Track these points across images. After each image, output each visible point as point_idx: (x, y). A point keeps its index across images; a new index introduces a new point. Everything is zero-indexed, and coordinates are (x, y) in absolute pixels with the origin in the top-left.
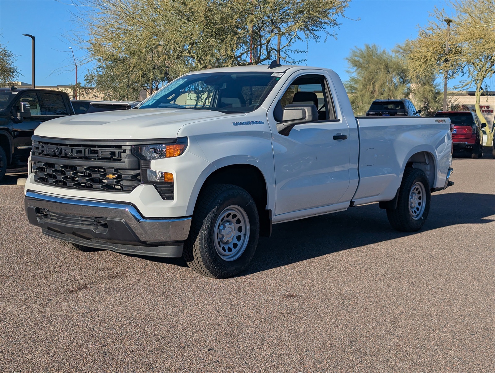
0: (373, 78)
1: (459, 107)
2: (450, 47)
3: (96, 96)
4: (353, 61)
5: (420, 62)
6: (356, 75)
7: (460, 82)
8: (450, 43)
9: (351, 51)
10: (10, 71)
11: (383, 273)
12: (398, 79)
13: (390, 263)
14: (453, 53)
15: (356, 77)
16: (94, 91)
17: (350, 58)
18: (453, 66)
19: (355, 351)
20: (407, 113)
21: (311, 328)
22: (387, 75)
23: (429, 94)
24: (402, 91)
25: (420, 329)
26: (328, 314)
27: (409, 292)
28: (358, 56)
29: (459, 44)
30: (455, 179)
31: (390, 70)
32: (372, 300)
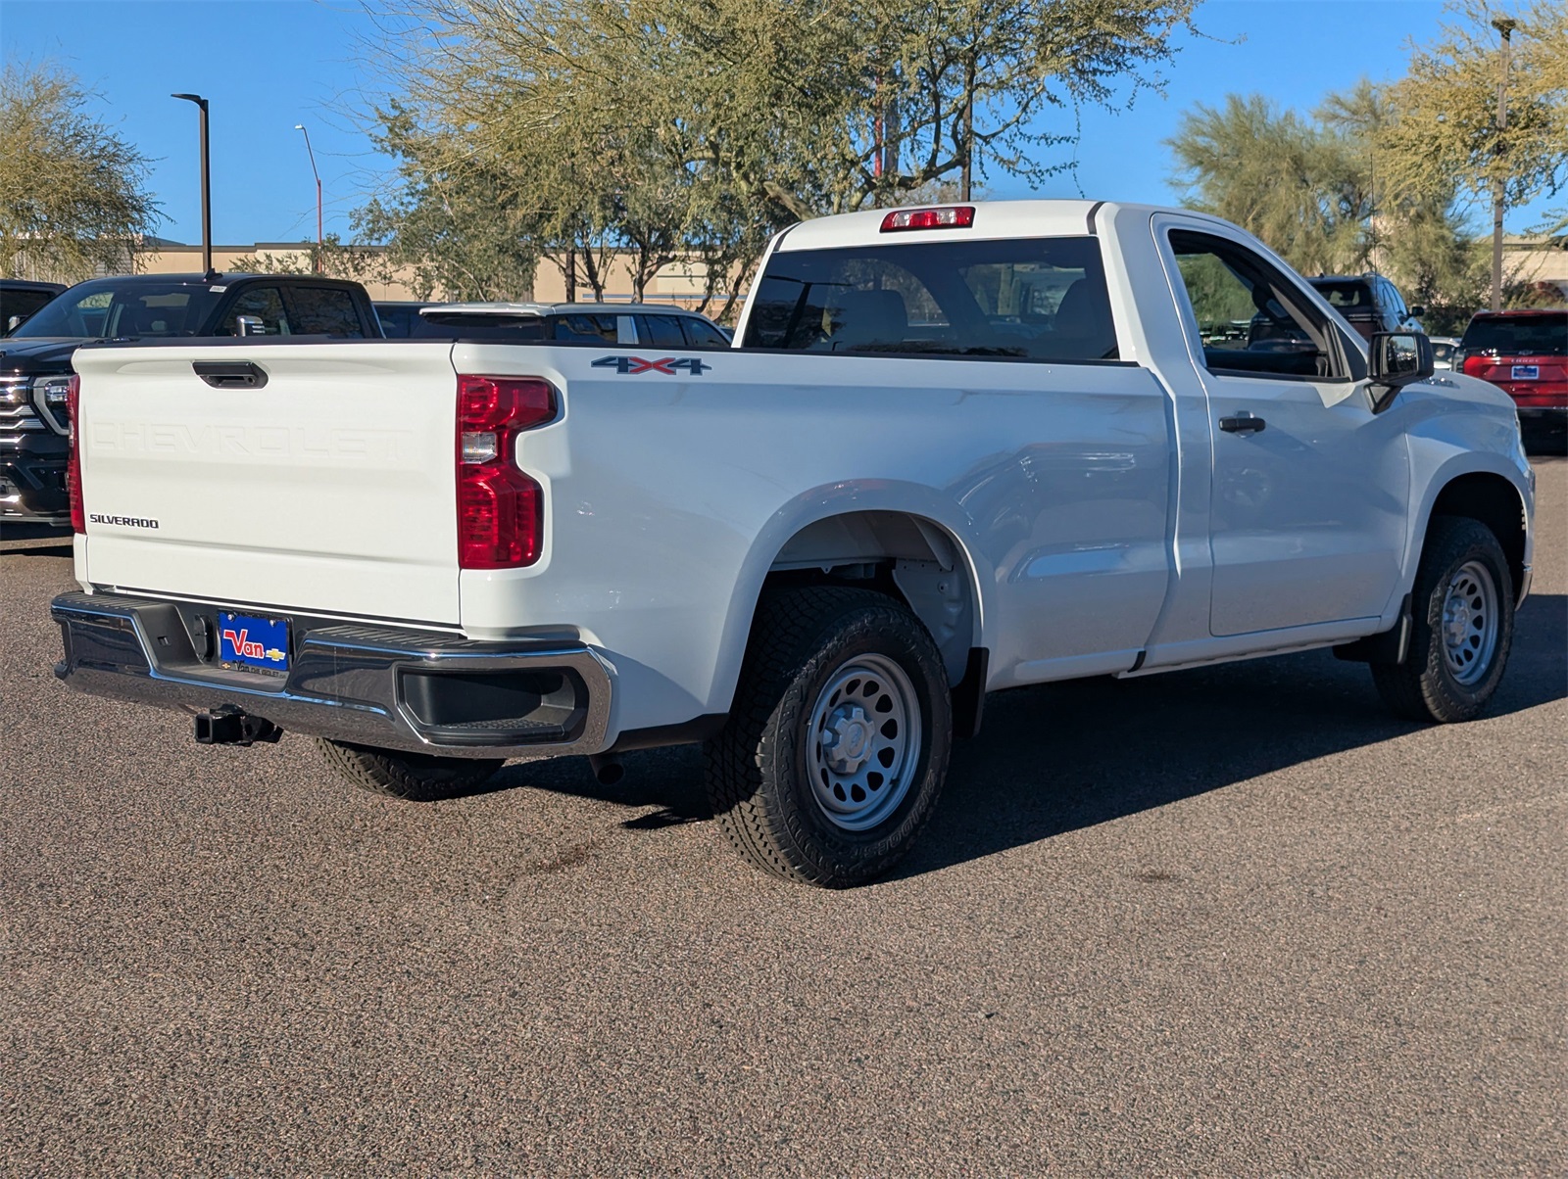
0: (1254, 202)
1: (1531, 288)
2: (1511, 106)
3: (385, 278)
4: (1189, 149)
5: (1415, 154)
6: (1200, 195)
7: (1545, 216)
8: (1511, 93)
9: (1184, 118)
10: (134, 208)
11: (1403, 812)
12: (1333, 204)
13: (1416, 783)
14: (1522, 125)
15: (1201, 198)
16: (381, 261)
17: (1182, 138)
18: (1522, 166)
19: (1380, 1017)
20: (1382, 318)
21: (1241, 959)
22: (1300, 192)
23: (1435, 250)
24: (1349, 241)
25: (1545, 961)
26: (1279, 924)
27: (1489, 864)
28: (1204, 134)
29: (1539, 97)
30: (1548, 525)
31: (1310, 176)
32: (1389, 885)
